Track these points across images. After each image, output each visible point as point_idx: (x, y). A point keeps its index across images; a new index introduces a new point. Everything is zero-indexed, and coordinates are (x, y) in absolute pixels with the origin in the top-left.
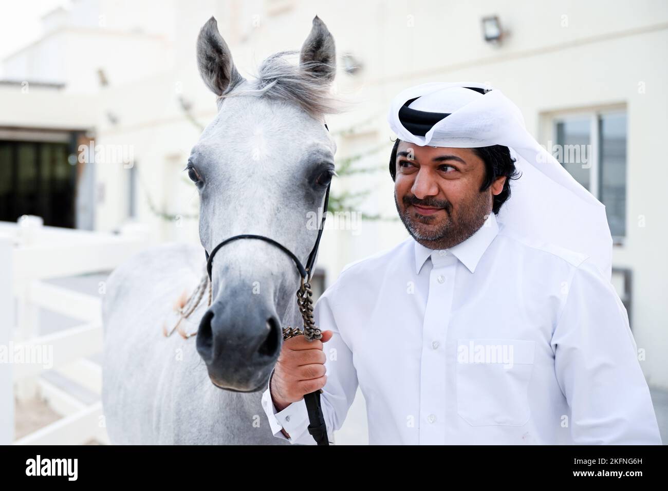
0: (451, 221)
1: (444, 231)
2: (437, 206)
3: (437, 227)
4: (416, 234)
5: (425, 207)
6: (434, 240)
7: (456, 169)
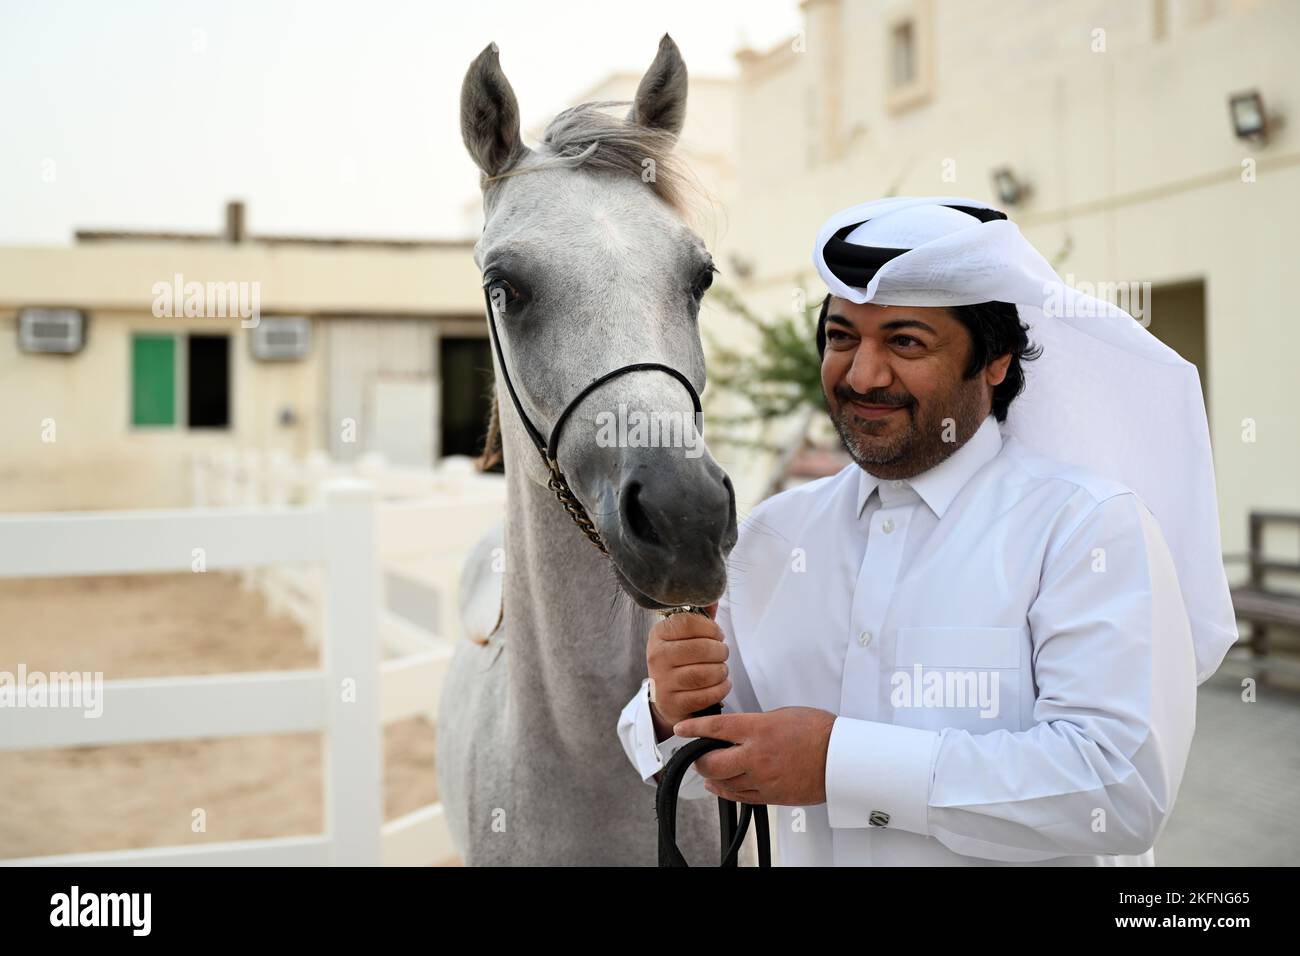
0: (914, 429)
1: (903, 446)
2: (892, 404)
3: (890, 439)
4: (856, 453)
5: (872, 405)
6: (887, 463)
7: (920, 343)
